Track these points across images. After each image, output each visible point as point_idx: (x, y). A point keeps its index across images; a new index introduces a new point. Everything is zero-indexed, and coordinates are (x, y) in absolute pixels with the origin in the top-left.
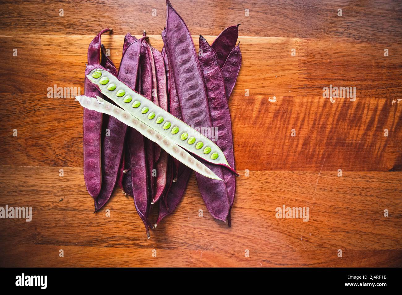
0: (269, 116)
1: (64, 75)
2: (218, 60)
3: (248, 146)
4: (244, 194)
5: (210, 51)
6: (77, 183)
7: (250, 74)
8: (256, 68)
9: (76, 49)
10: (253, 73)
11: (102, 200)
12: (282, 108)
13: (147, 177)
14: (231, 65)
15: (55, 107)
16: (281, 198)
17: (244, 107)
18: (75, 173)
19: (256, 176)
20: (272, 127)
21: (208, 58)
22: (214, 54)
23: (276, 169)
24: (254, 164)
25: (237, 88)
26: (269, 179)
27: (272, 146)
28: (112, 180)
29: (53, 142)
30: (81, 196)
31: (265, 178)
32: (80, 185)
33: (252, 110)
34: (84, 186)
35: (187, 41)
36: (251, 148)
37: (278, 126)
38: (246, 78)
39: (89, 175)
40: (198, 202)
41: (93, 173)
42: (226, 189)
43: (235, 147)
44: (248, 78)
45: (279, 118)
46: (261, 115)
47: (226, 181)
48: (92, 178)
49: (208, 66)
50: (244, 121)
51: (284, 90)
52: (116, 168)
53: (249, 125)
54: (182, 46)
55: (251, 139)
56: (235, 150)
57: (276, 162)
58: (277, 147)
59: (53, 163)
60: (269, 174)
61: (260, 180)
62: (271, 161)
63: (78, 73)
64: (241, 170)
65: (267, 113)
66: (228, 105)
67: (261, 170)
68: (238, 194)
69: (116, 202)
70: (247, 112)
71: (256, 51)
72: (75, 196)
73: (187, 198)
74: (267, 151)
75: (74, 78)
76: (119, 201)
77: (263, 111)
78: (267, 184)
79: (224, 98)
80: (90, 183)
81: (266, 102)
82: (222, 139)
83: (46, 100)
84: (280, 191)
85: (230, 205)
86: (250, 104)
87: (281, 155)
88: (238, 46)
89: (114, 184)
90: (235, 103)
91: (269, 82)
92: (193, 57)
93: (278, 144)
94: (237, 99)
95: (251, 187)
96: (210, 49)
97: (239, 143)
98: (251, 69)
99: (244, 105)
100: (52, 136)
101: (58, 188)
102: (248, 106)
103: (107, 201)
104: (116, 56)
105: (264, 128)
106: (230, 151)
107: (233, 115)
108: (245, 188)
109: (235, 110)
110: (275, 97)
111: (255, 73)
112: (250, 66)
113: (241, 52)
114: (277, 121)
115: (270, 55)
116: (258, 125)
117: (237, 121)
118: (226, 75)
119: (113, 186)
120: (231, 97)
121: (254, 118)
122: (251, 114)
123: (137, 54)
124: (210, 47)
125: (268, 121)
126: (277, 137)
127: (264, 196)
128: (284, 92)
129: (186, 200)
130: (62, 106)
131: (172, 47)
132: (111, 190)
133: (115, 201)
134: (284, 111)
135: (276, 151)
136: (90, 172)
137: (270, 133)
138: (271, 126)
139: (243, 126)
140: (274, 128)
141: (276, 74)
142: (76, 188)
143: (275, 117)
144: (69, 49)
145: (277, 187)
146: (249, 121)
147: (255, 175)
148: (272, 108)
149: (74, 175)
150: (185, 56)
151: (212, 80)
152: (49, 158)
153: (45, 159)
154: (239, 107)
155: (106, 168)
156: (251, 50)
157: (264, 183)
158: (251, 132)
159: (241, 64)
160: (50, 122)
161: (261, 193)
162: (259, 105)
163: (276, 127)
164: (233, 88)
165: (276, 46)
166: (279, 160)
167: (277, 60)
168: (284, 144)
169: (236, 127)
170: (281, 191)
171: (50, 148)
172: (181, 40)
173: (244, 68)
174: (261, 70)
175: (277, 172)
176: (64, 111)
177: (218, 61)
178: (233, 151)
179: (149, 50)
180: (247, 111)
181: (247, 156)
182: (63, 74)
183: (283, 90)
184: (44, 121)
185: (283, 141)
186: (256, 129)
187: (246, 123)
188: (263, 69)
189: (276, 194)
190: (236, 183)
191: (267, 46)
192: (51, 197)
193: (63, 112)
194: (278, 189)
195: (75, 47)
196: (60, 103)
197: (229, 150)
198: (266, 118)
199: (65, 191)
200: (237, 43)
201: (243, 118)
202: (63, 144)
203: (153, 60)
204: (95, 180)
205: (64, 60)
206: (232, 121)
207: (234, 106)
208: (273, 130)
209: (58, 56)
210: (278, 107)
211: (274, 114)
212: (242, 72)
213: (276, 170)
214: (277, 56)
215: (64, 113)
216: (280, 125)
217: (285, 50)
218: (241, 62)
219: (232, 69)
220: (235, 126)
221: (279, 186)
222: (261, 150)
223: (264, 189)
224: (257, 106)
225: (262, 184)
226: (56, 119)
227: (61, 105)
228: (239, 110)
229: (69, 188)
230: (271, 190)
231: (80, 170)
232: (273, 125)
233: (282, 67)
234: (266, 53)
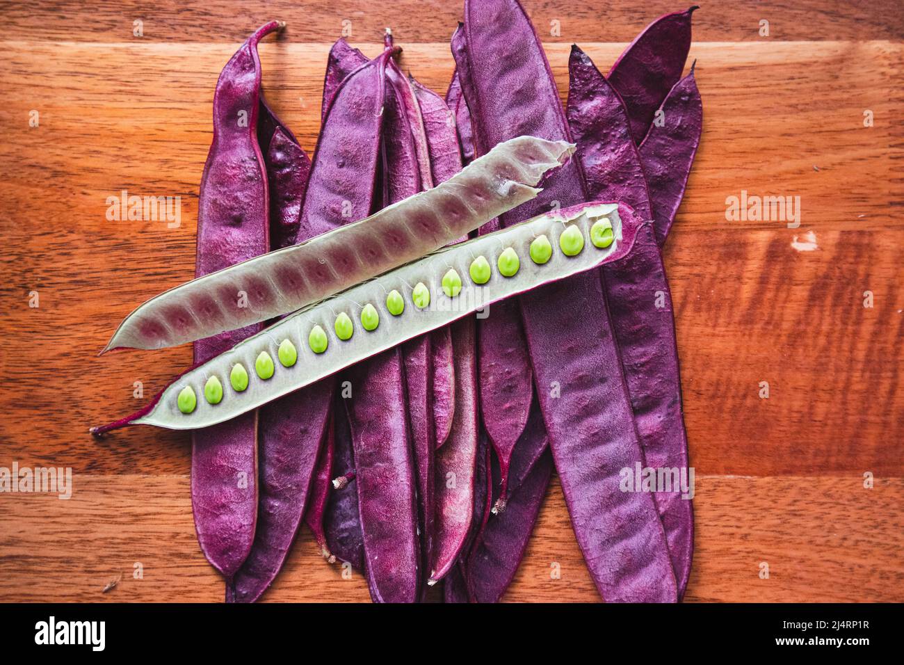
0: (793, 297)
1: (126, 172)
2: (628, 122)
3: (730, 395)
4: (720, 553)
5: (603, 94)
6: (168, 529)
7: (728, 162)
8: (747, 143)
9: (167, 87)
10: (739, 162)
11: (254, 581)
12: (837, 271)
13: (413, 496)
14: (669, 136)
15: (95, 275)
16: (846, 566)
17: (713, 269)
18: (163, 494)
19: (759, 492)
20: (805, 332)
21: (598, 117)
22: (616, 103)
23: (824, 469)
24: (750, 454)
25: (689, 208)
26: (801, 505)
27: (806, 392)
28: (290, 510)
29: (88, 391)
30: (180, 571)
31: (789, 499)
32: (178, 534)
33: (739, 278)
34: (192, 537)
35: (528, 65)
36: (738, 401)
37: (825, 328)
38: (716, 176)
39: (209, 500)
40: (571, 583)
41: (228, 490)
42: (664, 536)
43: (687, 398)
44: (722, 175)
45: (829, 301)
46: (769, 295)
47: (662, 510)
48: (224, 506)
49: (598, 141)
50: (712, 313)
51: (841, 210)
52: (306, 472)
53: (731, 327)
54: (516, 79)
55: (739, 373)
56: (687, 409)
57: (823, 447)
58: (826, 397)
59: (86, 462)
60: (803, 485)
61: (773, 505)
62: (808, 445)
63: (173, 167)
64: (706, 473)
65: (785, 287)
66: (662, 263)
67: (774, 473)
68: (703, 554)
69: (300, 588)
70: (723, 286)
71: (748, 87)
72: (159, 571)
73: (534, 568)
74: (790, 410)
75: (160, 181)
76: (308, 583)
77: (773, 280)
78: (795, 520)
79: (650, 241)
80: (213, 525)
81: (784, 251)
82: (645, 373)
83: (65, 254)
84: (841, 546)
85: (678, 589)
86: (730, 259)
87: (839, 422)
88: (691, 74)
89: (296, 524)
90: (684, 256)
91: (790, 188)
92: (550, 113)
93: (828, 387)
94: (688, 244)
95: (744, 531)
96: (606, 89)
97: (698, 384)
98: (732, 146)
99: (712, 262)
100: (85, 373)
101: (100, 548)
102: (723, 267)
103: (268, 584)
104: (298, 110)
105: (779, 336)
106: (671, 410)
107: (678, 295)
108: (723, 534)
109: (682, 278)
110: (811, 236)
111: (744, 160)
112: (729, 136)
113: (701, 92)
114: (821, 312)
115: (794, 101)
116: (758, 327)
117: (689, 314)
118: (653, 169)
119: (293, 531)
120: (669, 238)
121: (744, 305)
122: (737, 291)
123: (373, 105)
124: (605, 81)
125: (791, 312)
126: (822, 364)
127: (790, 559)
128: (842, 217)
129: (532, 574)
130: (119, 273)
131: (485, 85)
132: (285, 548)
133: (298, 584)
134: (844, 281)
135: (821, 409)
136: (214, 490)
137: (801, 350)
138: (802, 327)
139: (709, 330)
140: (810, 335)
141: (813, 161)
142: (163, 543)
143: (815, 297)
144: (141, 89)
145: (831, 531)
146: (730, 315)
147: (754, 491)
148: (804, 271)
149: (159, 500)
150: (525, 113)
151: (612, 187)
152: (73, 445)
153: (59, 448)
154: (697, 270)
155: (270, 471)
156: (733, 84)
157: (787, 517)
158: (737, 349)
159: (701, 131)
160: (80, 328)
161: (778, 551)
162: (762, 263)
163: (818, 333)
164: (675, 208)
165: (812, 72)
166: (832, 439)
167: (817, 116)
168: (846, 388)
169: (688, 334)
170: (846, 543)
171: (78, 413)
172: (512, 62)
173: (710, 144)
174: (764, 149)
175: (829, 481)
176: (126, 289)
177: (629, 126)
178: (682, 410)
179: (405, 90)
180: (724, 280)
181: (725, 427)
182: (121, 168)
183: (839, 210)
184: (58, 323)
185: (843, 376)
186: (754, 338)
187: (721, 321)
188: (773, 146)
189: (828, 555)
190: (693, 516)
191: (782, 70)
192: (77, 580)
193: (125, 293)
194: (835, 538)
195: (162, 81)
196: (112, 262)
197: (669, 407)
198: (785, 302)
199: (124, 557)
200: (688, 64)
201: (709, 305)
202: (120, 398)
203: (422, 125)
204: (233, 512)
205: (126, 125)
206: (675, 315)
207: (681, 268)
208: (810, 342)
209: (107, 109)
210: (823, 268)
211: (812, 290)
212: (705, 156)
213: (825, 474)
214: (815, 103)
215: (127, 297)
216: (833, 324)
217: (842, 82)
218: (701, 126)
219: (672, 149)
220: (683, 329)
221: (837, 526)
222: (772, 408)
223: (785, 537)
224: (754, 265)
225: (779, 521)
226: (99, 316)
227: (115, 270)
228: (697, 279)
229: (138, 546)
230: (811, 542)
231: (181, 483)
232: (808, 324)
233: (835, 138)
234: (779, 94)
